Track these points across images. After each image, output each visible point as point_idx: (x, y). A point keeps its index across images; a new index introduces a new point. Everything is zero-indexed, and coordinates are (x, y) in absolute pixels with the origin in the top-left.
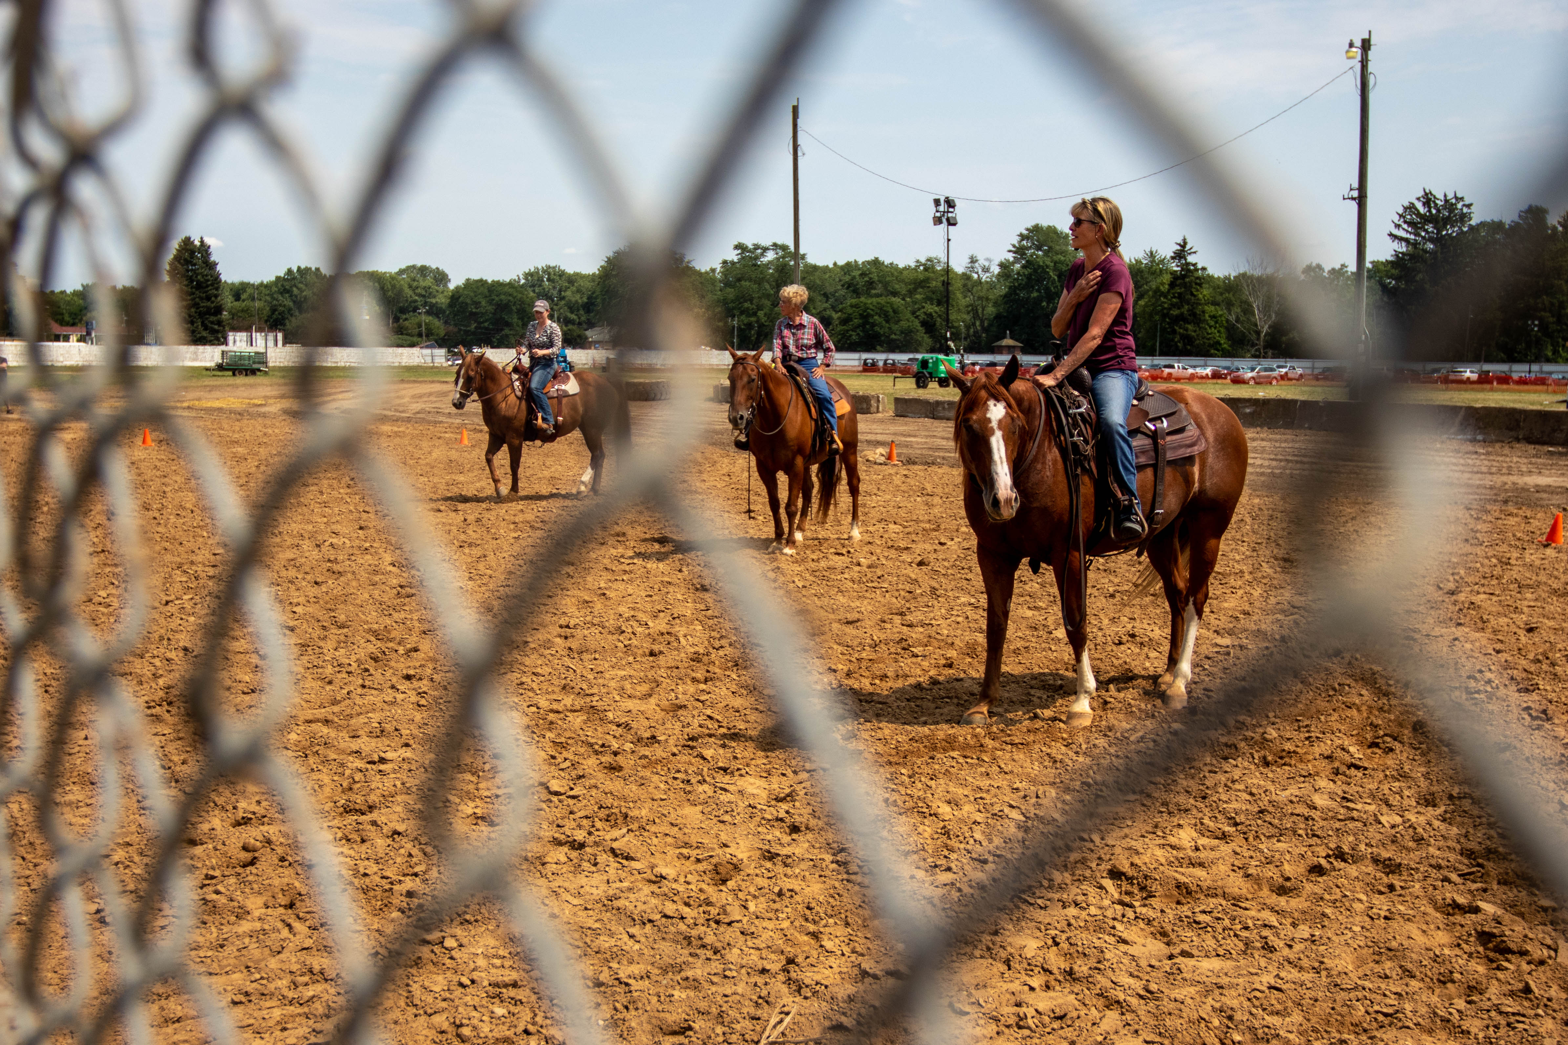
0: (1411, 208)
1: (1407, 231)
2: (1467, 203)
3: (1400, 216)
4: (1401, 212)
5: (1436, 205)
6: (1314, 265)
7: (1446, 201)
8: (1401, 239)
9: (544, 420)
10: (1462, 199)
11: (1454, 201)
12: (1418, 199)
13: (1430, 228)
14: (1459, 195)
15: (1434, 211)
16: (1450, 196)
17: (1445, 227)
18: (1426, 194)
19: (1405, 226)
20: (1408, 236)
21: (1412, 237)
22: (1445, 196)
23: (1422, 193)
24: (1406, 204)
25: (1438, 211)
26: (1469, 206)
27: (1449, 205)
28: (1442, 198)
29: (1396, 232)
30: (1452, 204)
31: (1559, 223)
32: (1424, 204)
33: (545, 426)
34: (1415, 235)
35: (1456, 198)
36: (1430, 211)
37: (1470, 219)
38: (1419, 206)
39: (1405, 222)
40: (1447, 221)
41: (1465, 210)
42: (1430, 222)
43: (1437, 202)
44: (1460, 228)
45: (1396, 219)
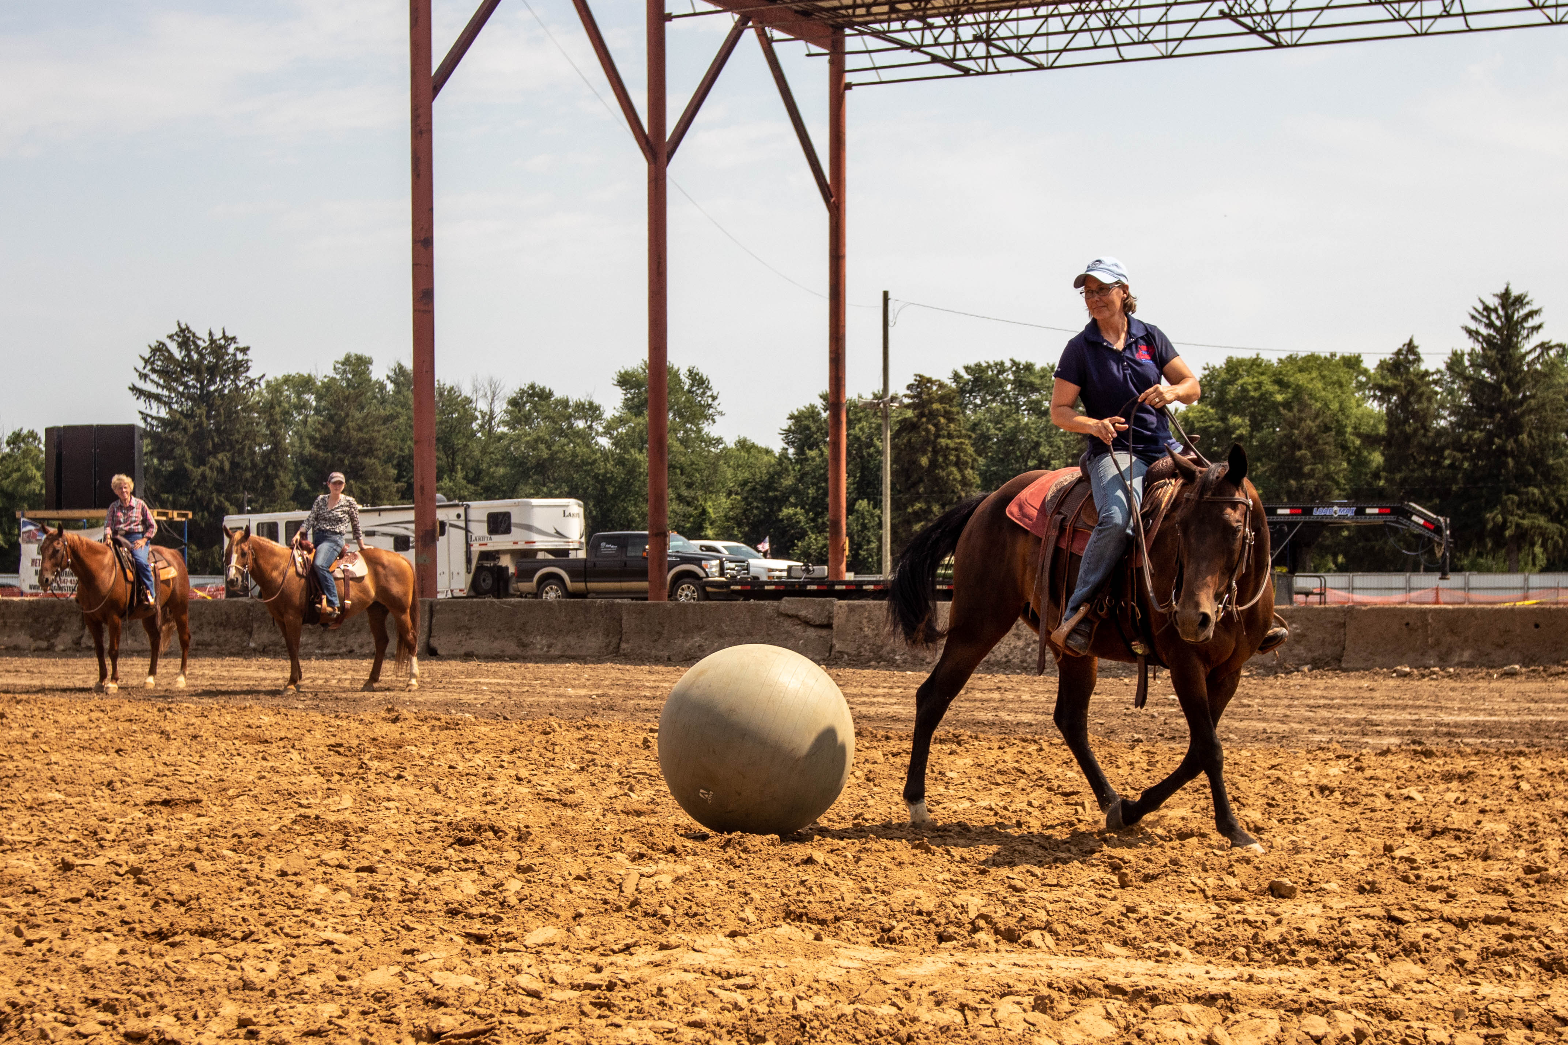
0: (159, 349)
1: (158, 385)
2: (241, 345)
3: (146, 361)
4: (147, 355)
5: (197, 347)
6: (25, 432)
7: (212, 341)
8: (149, 396)
9: (330, 603)
10: (233, 339)
11: (222, 342)
12: (171, 337)
13: (190, 380)
14: (229, 334)
15: (195, 356)
16: (218, 335)
17: (212, 381)
18: (182, 331)
19: (154, 377)
20: (159, 391)
21: (166, 393)
22: (211, 334)
23: (177, 329)
24: (154, 344)
25: (202, 356)
26: (245, 350)
27: (217, 349)
28: (207, 338)
29: (141, 384)
30: (221, 347)
31: (388, 377)
32: (180, 345)
33: (329, 609)
34: (169, 390)
35: (224, 337)
36: (188, 355)
37: (248, 369)
38: (173, 347)
39: (153, 370)
40: (213, 370)
41: (240, 356)
42: (190, 371)
43: (200, 343)
44: (233, 381)
45: (140, 365)
